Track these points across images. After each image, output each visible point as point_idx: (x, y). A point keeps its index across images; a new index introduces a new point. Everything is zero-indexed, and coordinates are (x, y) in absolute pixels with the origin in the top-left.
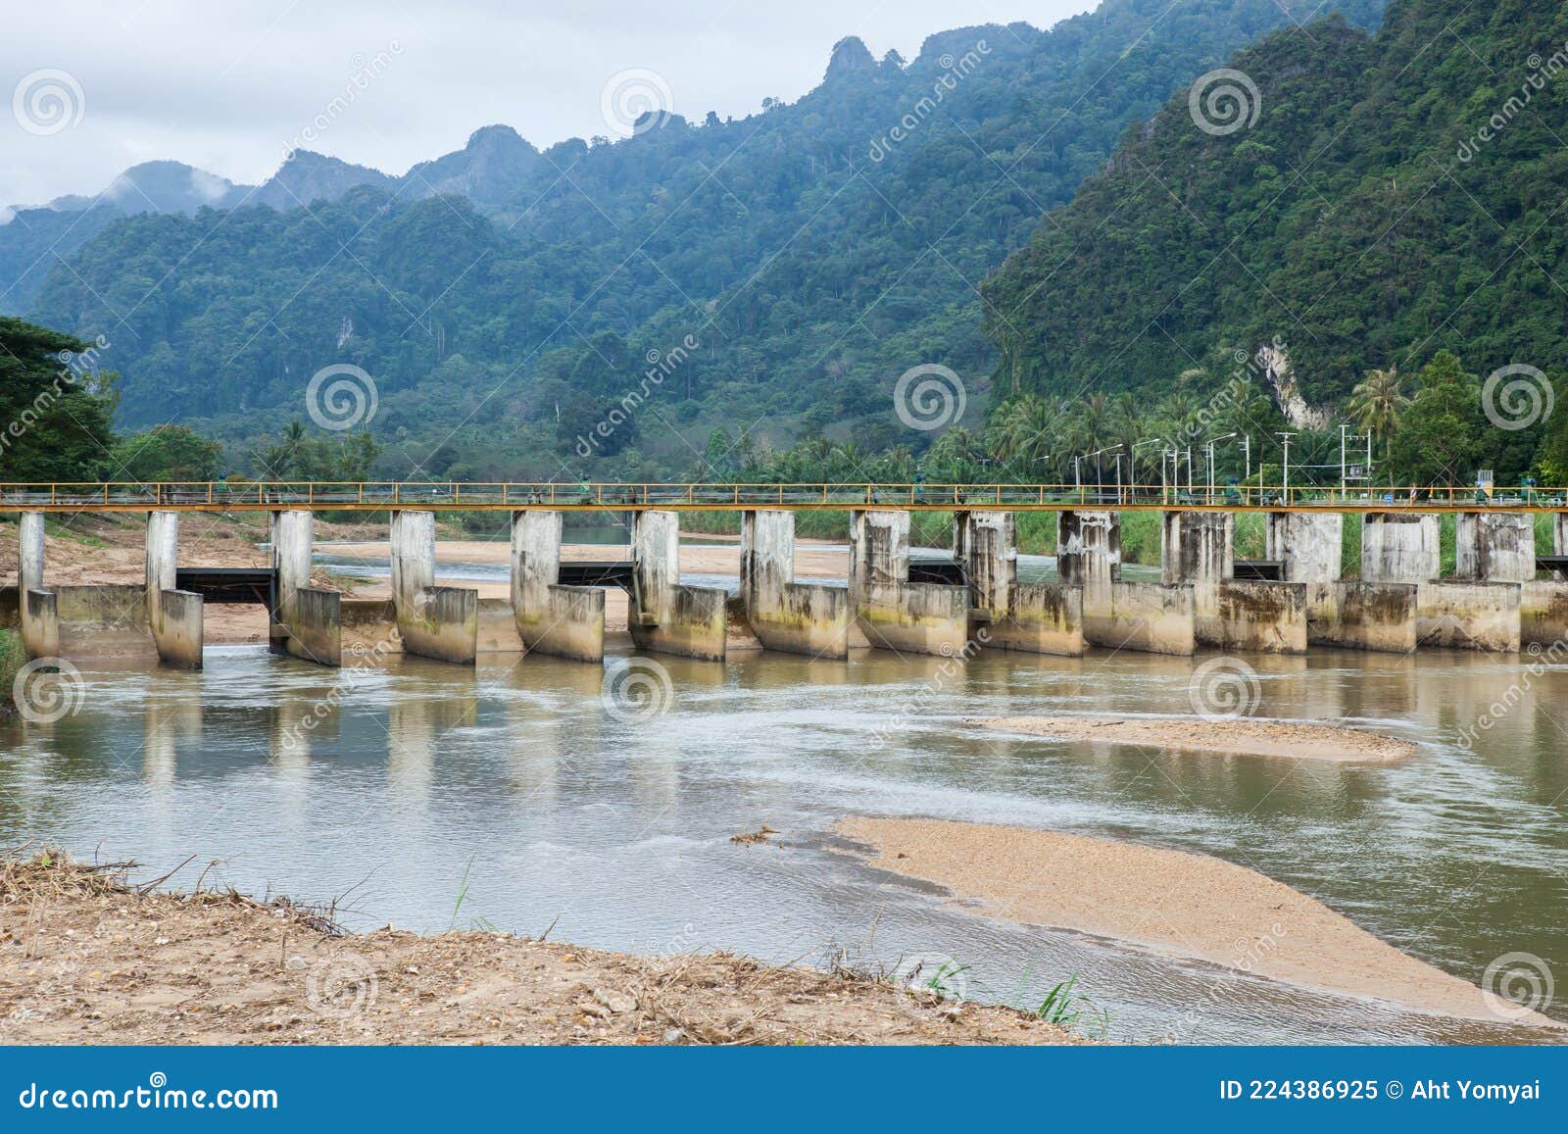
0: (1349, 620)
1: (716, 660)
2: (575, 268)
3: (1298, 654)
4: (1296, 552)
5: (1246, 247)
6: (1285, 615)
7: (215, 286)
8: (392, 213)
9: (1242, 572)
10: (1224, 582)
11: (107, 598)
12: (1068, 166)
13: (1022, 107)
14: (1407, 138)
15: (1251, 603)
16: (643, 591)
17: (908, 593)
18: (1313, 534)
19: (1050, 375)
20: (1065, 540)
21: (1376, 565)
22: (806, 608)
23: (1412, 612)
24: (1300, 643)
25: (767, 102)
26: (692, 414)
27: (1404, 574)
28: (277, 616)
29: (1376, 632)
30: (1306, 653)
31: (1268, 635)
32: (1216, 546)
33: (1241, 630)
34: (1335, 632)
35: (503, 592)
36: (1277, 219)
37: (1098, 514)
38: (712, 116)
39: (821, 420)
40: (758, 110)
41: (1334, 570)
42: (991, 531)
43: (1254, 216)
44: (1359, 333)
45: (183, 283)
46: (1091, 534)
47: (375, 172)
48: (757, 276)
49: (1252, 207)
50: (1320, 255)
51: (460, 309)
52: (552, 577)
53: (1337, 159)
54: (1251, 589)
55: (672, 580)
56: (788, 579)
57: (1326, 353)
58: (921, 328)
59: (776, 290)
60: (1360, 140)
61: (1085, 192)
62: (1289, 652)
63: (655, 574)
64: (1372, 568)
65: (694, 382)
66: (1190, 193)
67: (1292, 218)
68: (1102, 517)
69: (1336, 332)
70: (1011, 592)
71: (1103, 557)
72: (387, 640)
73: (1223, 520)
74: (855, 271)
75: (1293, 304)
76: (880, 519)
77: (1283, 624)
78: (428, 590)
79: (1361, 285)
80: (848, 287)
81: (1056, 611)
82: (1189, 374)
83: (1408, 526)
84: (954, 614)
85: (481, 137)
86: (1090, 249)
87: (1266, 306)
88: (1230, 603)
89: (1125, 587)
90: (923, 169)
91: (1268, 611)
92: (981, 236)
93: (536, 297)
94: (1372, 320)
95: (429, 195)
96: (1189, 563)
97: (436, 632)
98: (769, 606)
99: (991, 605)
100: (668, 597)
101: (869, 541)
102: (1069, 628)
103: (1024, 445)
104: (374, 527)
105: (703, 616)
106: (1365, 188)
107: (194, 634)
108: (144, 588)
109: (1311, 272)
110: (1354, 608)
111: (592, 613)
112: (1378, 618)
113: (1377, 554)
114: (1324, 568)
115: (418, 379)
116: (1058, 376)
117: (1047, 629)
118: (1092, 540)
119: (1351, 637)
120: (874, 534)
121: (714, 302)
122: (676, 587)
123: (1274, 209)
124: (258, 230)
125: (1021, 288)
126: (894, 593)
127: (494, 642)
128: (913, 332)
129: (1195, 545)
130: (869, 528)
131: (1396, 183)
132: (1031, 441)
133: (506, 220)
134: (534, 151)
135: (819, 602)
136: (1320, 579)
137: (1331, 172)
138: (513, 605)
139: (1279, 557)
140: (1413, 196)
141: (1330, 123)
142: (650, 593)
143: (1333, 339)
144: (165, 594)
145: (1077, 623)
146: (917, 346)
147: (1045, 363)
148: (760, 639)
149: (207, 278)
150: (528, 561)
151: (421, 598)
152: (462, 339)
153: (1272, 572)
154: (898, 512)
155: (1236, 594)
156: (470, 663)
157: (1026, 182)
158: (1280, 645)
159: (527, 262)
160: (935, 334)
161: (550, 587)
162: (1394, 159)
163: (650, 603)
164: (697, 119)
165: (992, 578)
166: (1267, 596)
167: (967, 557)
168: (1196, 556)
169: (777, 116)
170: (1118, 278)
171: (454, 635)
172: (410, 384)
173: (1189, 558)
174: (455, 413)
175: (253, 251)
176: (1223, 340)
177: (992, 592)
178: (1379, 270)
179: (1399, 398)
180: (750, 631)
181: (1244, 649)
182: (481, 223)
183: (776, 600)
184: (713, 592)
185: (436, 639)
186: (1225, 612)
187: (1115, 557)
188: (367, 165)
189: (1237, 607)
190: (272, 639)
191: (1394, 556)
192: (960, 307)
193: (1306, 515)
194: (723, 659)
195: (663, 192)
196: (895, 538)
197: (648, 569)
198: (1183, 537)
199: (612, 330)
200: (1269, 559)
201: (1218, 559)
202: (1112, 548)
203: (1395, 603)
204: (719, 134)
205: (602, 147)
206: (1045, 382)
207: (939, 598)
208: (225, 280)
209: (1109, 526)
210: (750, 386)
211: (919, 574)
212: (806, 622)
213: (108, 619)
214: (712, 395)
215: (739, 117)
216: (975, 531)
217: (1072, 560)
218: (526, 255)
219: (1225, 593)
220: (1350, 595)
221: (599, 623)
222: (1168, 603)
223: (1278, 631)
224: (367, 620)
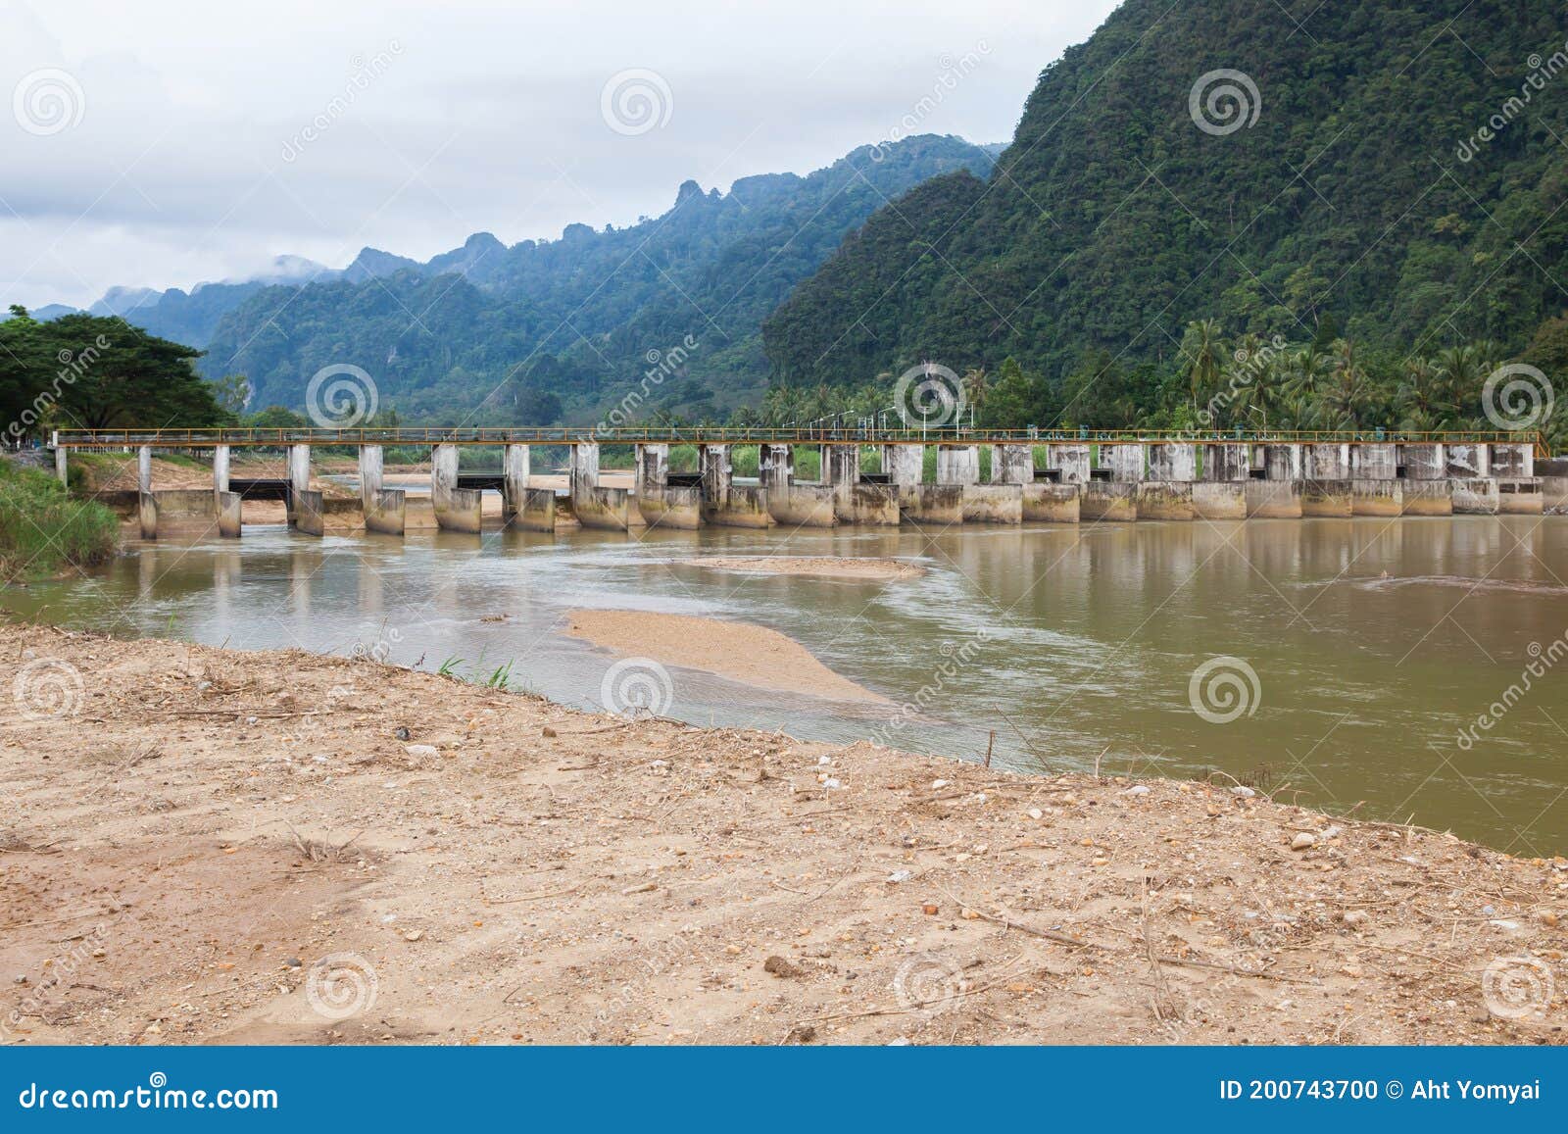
0: (926, 506)
1: (548, 531)
2: (527, 316)
3: (895, 525)
4: (898, 467)
5: (915, 302)
6: (887, 504)
7: (316, 328)
8: (420, 285)
9: (863, 480)
10: (855, 485)
11: (191, 497)
12: (815, 256)
13: (789, 220)
14: (1004, 239)
15: (869, 497)
16: (510, 492)
17: (667, 492)
18: (907, 457)
19: (802, 377)
20: (763, 462)
21: (945, 476)
22: (605, 502)
23: (960, 501)
24: (896, 520)
25: (641, 218)
26: (596, 401)
27: (958, 479)
28: (291, 508)
29: (939, 513)
30: (899, 525)
31: (879, 516)
32: (850, 464)
33: (864, 512)
34: (919, 513)
35: (427, 493)
36: (932, 286)
37: (781, 446)
38: (609, 226)
39: (671, 404)
40: (636, 223)
41: (918, 478)
42: (718, 455)
43: (919, 284)
44: (978, 352)
45: (297, 326)
46: (777, 457)
47: (411, 260)
48: (634, 320)
49: (918, 279)
50: (956, 306)
51: (460, 341)
52: (454, 483)
53: (965, 251)
54: (869, 489)
55: (525, 485)
56: (595, 485)
57: (959, 363)
58: (729, 350)
59: (645, 327)
60: (980, 240)
61: (821, 269)
62: (889, 525)
63: (516, 482)
64: (942, 477)
65: (597, 383)
66: (883, 271)
67: (941, 285)
68: (783, 448)
69: (964, 351)
70: (729, 491)
71: (784, 471)
72: (356, 521)
73: (854, 449)
74: (692, 316)
75: (940, 335)
76: (652, 449)
77: (885, 509)
78: (378, 491)
79: (980, 324)
80: (687, 326)
81: (753, 502)
82: (881, 376)
83: (961, 452)
84: (692, 504)
85: (473, 240)
86: (824, 304)
87: (925, 336)
88: (858, 497)
89: (796, 488)
90: (733, 257)
91: (877, 502)
92: (766, 295)
93: (504, 333)
94: (985, 345)
95: (442, 273)
96: (836, 476)
97: (382, 516)
98: (585, 500)
99: (718, 499)
100: (523, 495)
101: (646, 462)
102: (760, 512)
103: (780, 416)
104: (397, 466)
105: (541, 507)
106: (980, 269)
107: (235, 517)
108: (213, 491)
109: (951, 315)
110: (929, 499)
111: (473, 504)
112: (942, 505)
113: (945, 468)
114: (913, 477)
115: (435, 382)
116: (807, 376)
117: (748, 512)
118: (778, 461)
119: (927, 517)
120: (649, 458)
121: (609, 335)
122: (527, 489)
123: (930, 280)
124: (341, 294)
125: (785, 326)
126: (659, 492)
127: (421, 523)
128: (725, 352)
129: (839, 464)
130: (646, 455)
131: (1000, 265)
132: (785, 413)
133: (487, 287)
134: (504, 248)
135: (612, 498)
136: (911, 483)
137: (963, 258)
138: (432, 500)
139: (888, 471)
140: (1008, 273)
141: (962, 231)
142: (514, 493)
143: (963, 356)
144: (222, 493)
145: (765, 509)
146: (727, 361)
147: (799, 369)
148: (580, 521)
149: (311, 323)
150: (441, 475)
151: (375, 497)
152: (460, 357)
153: (884, 479)
154: (661, 444)
155: (861, 492)
156: (401, 534)
157: (792, 264)
158: (885, 521)
159: (499, 312)
160: (739, 353)
161: (452, 490)
162: (998, 252)
163: (514, 499)
164: (600, 229)
165: (718, 484)
166: (878, 493)
167: (705, 472)
168: (839, 470)
169: (646, 227)
170: (841, 320)
171: (392, 517)
172: (431, 385)
173: (835, 471)
174: (455, 401)
175: (338, 307)
176: (902, 356)
177: (719, 492)
178: (988, 315)
179: (986, 386)
180: (574, 516)
181: (866, 524)
182: (472, 288)
183: (588, 497)
184: (547, 492)
185: (383, 520)
186: (855, 503)
187: (790, 471)
188: (406, 256)
189: (861, 500)
190: (289, 522)
191: (954, 470)
192: (753, 338)
193: (903, 446)
194: (553, 531)
195: (580, 271)
196: (660, 460)
197: (512, 479)
198: (832, 459)
199: (548, 352)
200: (883, 471)
201: (851, 469)
202: (789, 466)
203: (951, 495)
204: (614, 238)
205: (545, 245)
206: (799, 380)
207: (684, 495)
208: (322, 324)
209: (787, 453)
210: (629, 384)
211: (675, 481)
212: (605, 509)
213: (191, 509)
214: (607, 390)
215: (625, 227)
216: (708, 456)
217: (767, 473)
218: (498, 308)
219: (855, 492)
220: (927, 492)
221: (477, 511)
222: (819, 497)
223: (883, 513)
224: (345, 510)
